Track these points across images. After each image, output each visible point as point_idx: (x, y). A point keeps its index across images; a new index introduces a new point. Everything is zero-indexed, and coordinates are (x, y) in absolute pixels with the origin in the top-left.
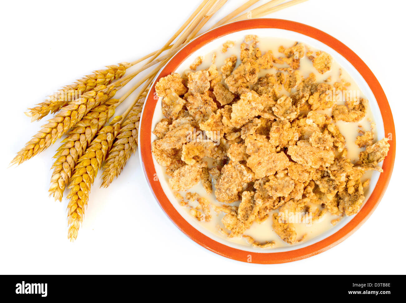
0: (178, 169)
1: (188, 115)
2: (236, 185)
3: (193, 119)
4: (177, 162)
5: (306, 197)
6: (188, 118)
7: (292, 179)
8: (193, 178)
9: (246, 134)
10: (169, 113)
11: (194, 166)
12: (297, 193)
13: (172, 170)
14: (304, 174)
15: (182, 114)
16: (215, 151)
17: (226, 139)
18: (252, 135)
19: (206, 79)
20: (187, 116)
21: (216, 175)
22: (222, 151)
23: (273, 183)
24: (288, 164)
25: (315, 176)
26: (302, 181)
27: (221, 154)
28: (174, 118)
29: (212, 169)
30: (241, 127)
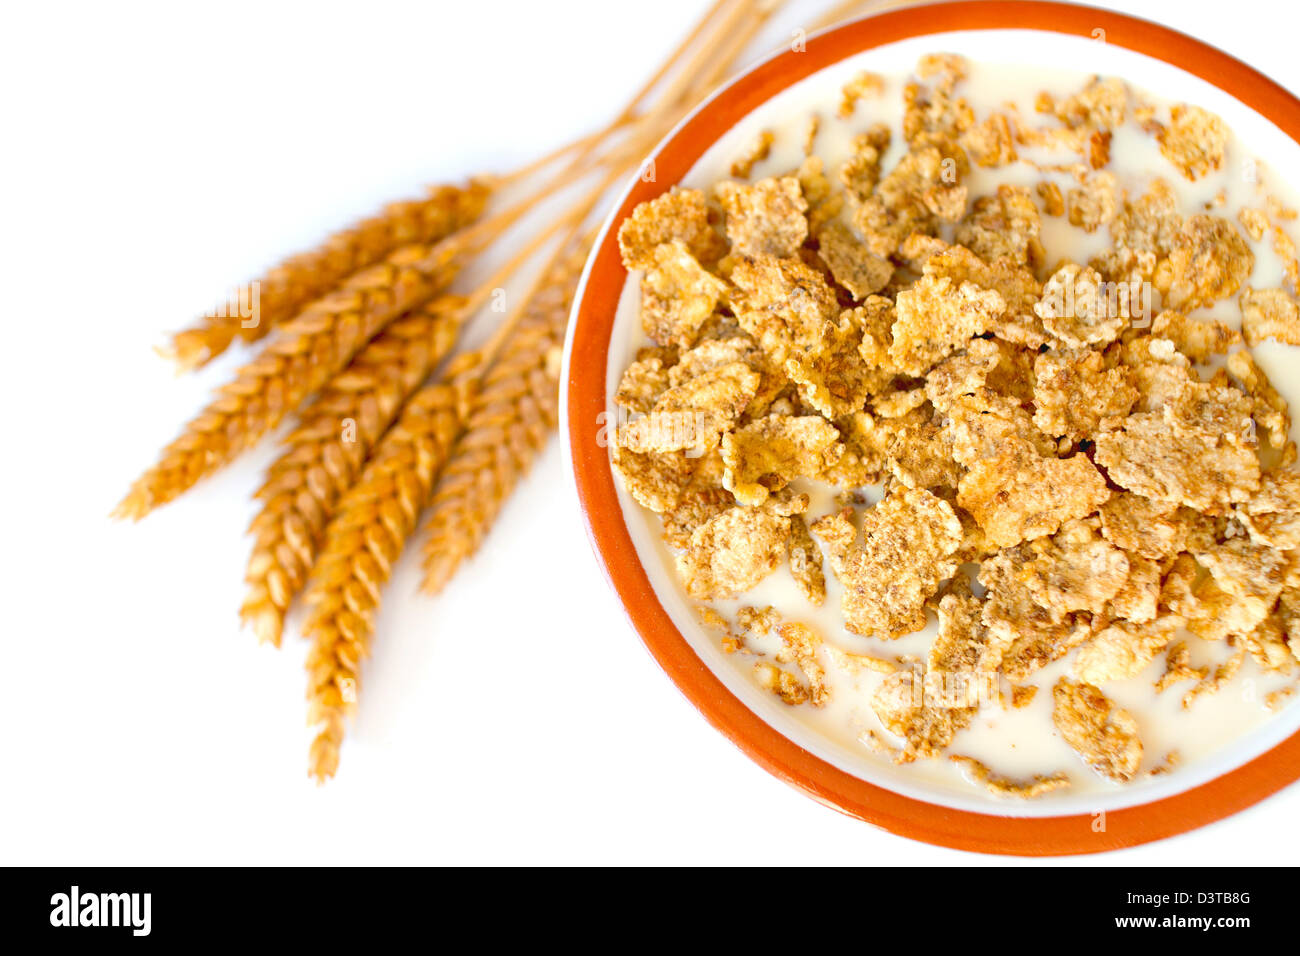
0: (704, 522)
1: (734, 331)
2: (917, 572)
3: (754, 348)
4: (699, 498)
5: (1170, 611)
6: (736, 343)
7: (1118, 549)
8: (760, 553)
9: (951, 392)
10: (666, 326)
11: (764, 508)
12: (1140, 598)
13: (684, 526)
14: (1156, 529)
15: (712, 329)
16: (838, 457)
17: (874, 415)
18: (973, 395)
19: (791, 206)
20: (730, 338)
21: (840, 541)
22: (859, 458)
23: (1047, 564)
24: (1103, 497)
25: (1194, 537)
26: (1154, 554)
27: (855, 465)
28: (683, 343)
29: (825, 521)
30: (926, 374)
